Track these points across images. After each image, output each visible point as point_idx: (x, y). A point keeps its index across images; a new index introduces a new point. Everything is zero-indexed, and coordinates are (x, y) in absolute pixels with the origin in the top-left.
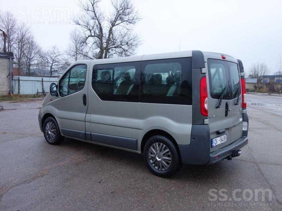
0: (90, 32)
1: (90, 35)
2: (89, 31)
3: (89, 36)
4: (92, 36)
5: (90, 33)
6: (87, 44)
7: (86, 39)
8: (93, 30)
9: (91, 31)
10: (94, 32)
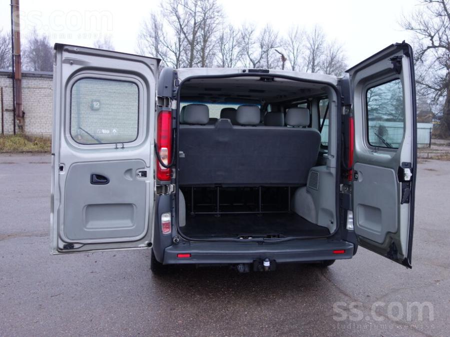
0: (431, 40)
1: (431, 45)
2: (430, 38)
3: (429, 47)
4: (434, 47)
5: (431, 42)
6: (423, 62)
7: (423, 53)
8: (437, 35)
9: (432, 37)
10: (440, 39)
